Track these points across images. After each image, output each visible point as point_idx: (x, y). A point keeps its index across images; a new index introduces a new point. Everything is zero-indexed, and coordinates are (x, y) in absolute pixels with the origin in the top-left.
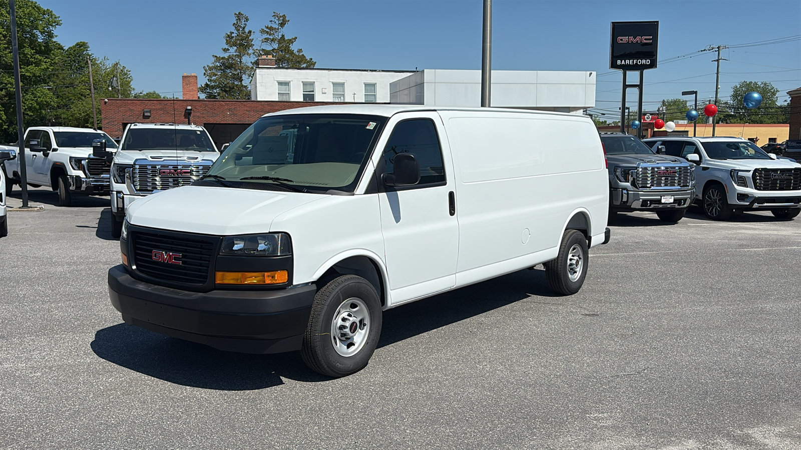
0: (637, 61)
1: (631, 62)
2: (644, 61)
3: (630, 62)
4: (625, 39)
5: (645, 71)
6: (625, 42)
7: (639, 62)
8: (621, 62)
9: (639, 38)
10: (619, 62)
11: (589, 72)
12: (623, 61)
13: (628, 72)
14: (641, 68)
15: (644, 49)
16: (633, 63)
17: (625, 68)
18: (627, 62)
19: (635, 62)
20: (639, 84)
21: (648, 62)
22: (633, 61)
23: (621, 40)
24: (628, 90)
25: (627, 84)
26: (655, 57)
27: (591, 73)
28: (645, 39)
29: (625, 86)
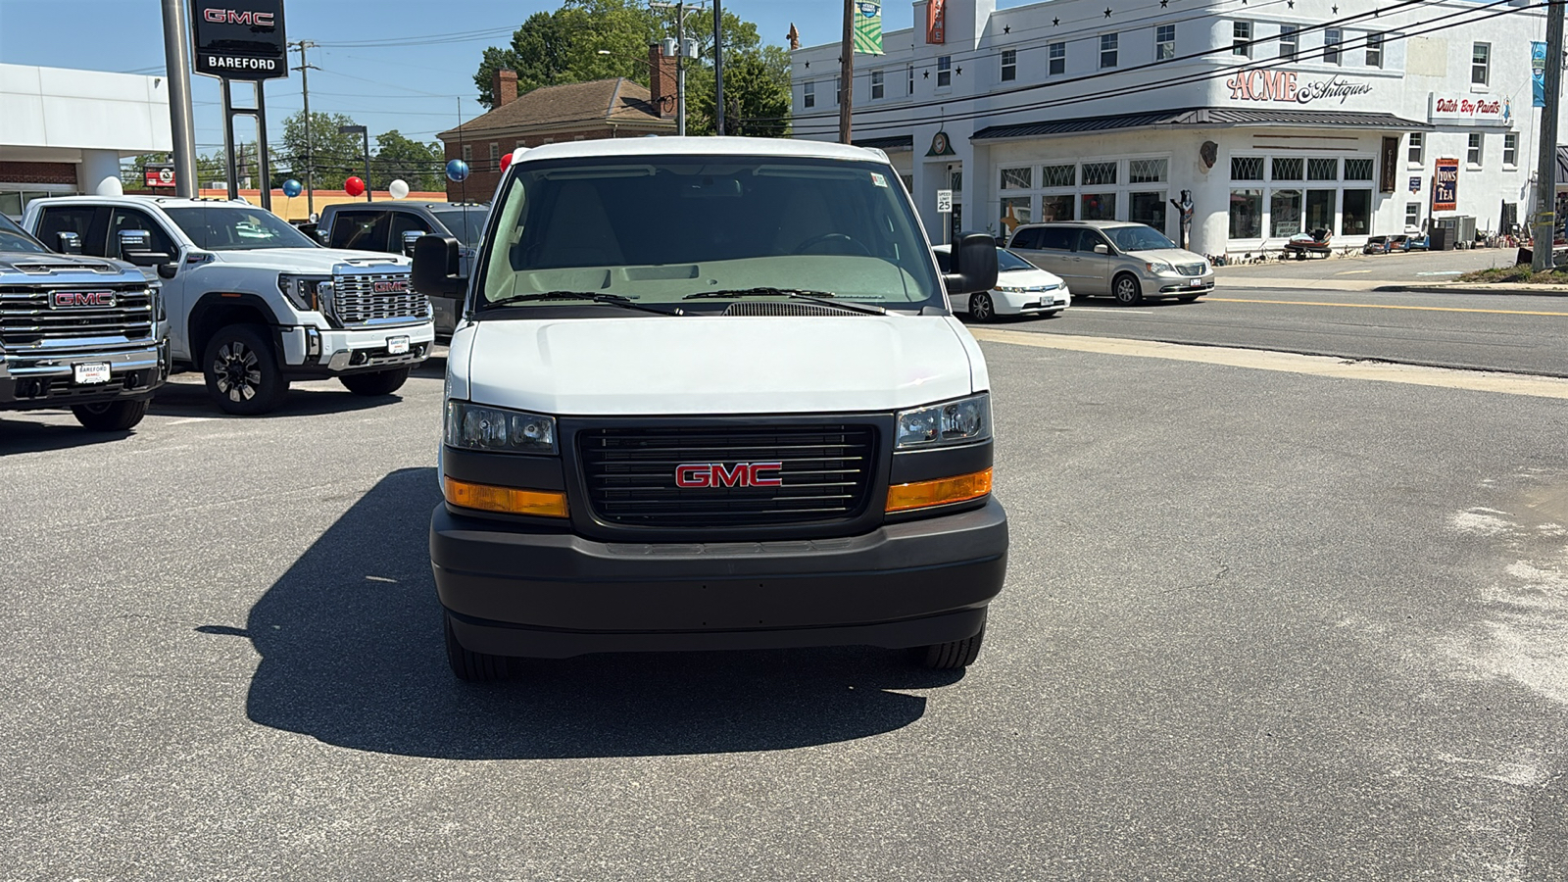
0: (249, 62)
1: (237, 63)
2: (262, 63)
3: (234, 62)
4: (220, 15)
5: (266, 83)
6: (220, 20)
7: (254, 63)
8: (217, 61)
9: (247, 15)
10: (212, 61)
11: (153, 79)
12: (221, 59)
13: (232, 82)
14: (259, 75)
15: (261, 37)
16: (242, 64)
17: (227, 74)
18: (230, 61)
19: (245, 64)
20: (257, 108)
21: (270, 64)
22: (242, 61)
23: (213, 15)
24: (236, 118)
25: (233, 107)
26: (283, 55)
27: (159, 80)
28: (260, 18)
29: (230, 112)
